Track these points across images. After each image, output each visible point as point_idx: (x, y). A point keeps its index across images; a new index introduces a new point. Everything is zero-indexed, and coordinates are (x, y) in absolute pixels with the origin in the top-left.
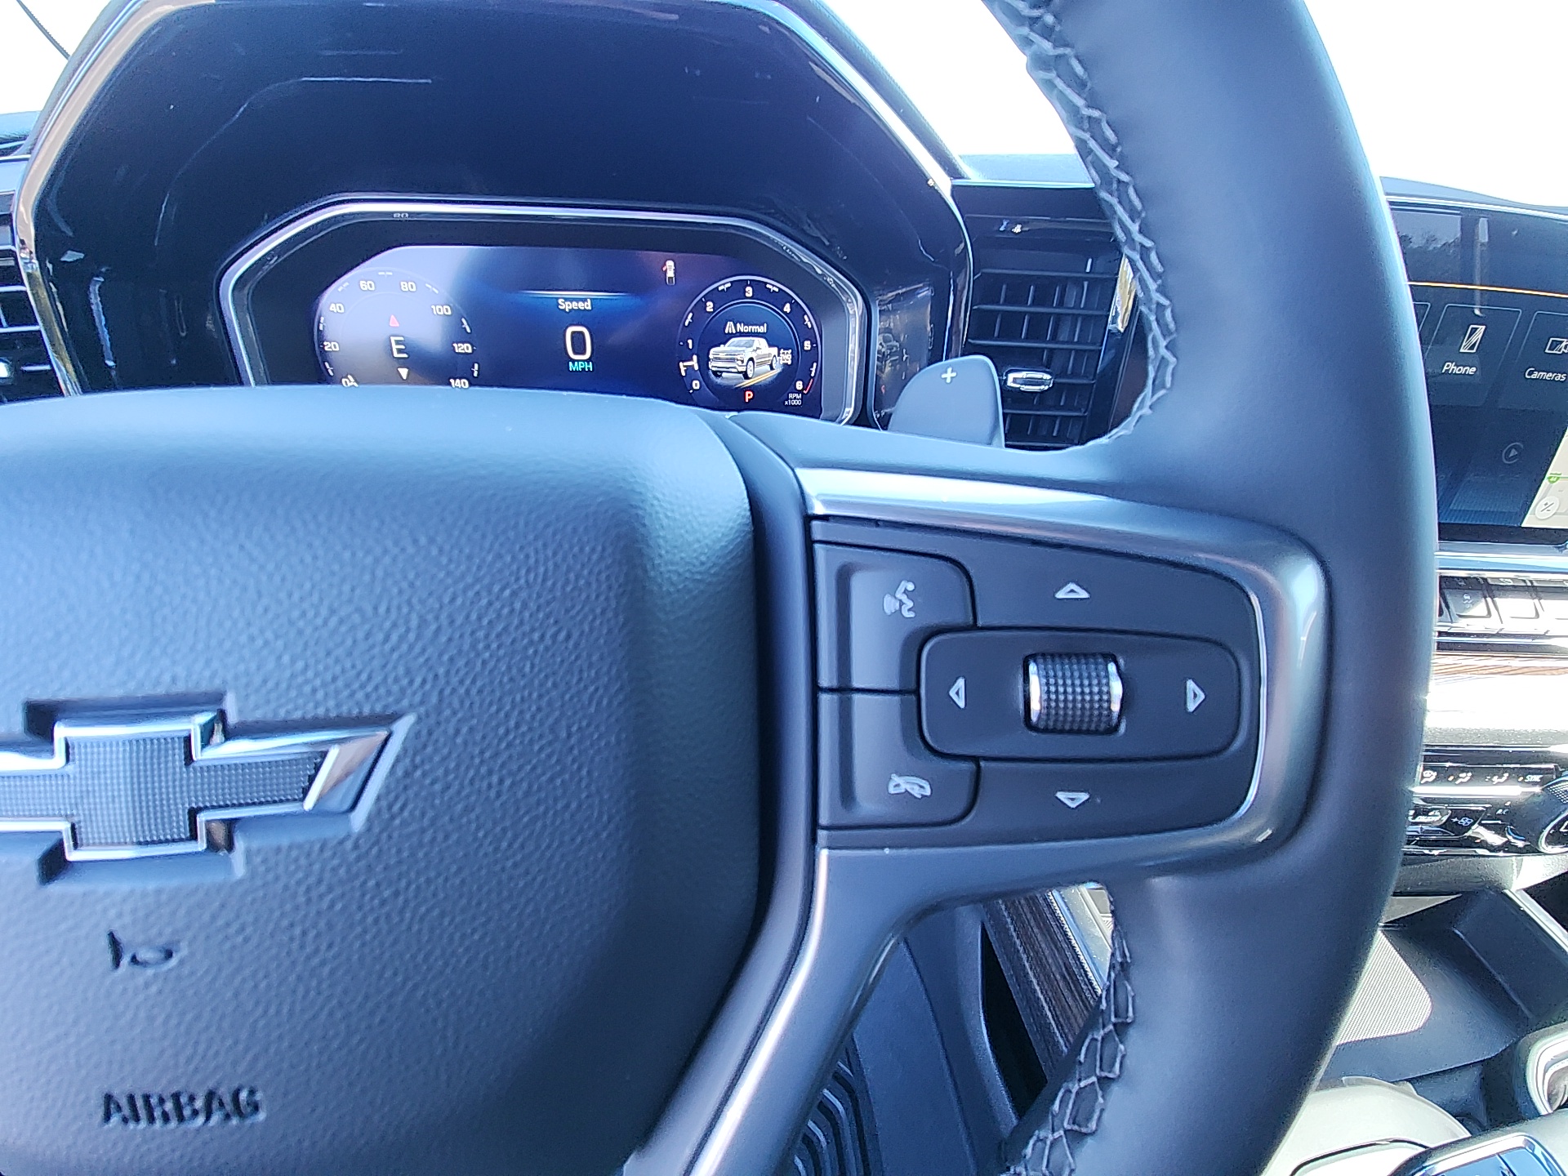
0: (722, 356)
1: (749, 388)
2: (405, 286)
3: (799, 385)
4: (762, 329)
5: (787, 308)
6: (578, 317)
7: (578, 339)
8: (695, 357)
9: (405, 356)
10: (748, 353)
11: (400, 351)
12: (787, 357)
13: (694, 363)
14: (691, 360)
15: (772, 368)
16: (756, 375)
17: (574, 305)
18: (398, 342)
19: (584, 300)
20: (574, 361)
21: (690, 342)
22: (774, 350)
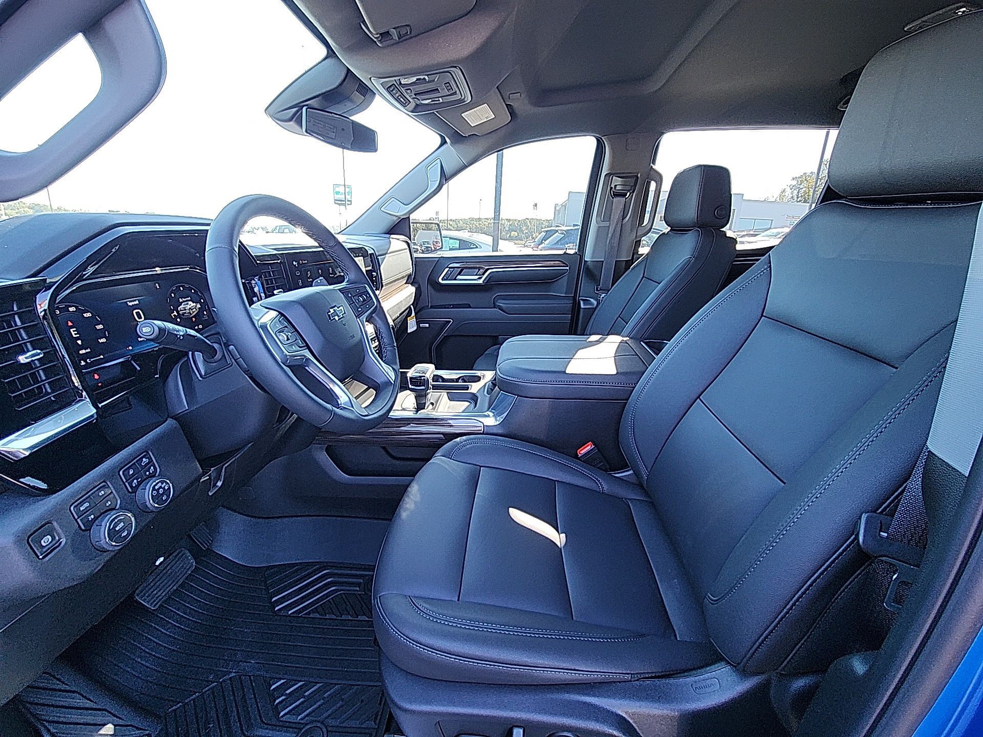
0: (182, 309)
1: (193, 317)
2: (71, 309)
3: (205, 313)
4: (189, 299)
5: (193, 291)
6: (135, 307)
7: (138, 314)
8: (175, 311)
9: (78, 335)
10: (189, 307)
11: (75, 334)
12: (199, 306)
13: (175, 313)
14: (174, 312)
15: (196, 310)
16: (193, 312)
17: (133, 303)
18: (74, 331)
19: (135, 300)
20: (139, 322)
21: (172, 307)
22: (195, 304)
